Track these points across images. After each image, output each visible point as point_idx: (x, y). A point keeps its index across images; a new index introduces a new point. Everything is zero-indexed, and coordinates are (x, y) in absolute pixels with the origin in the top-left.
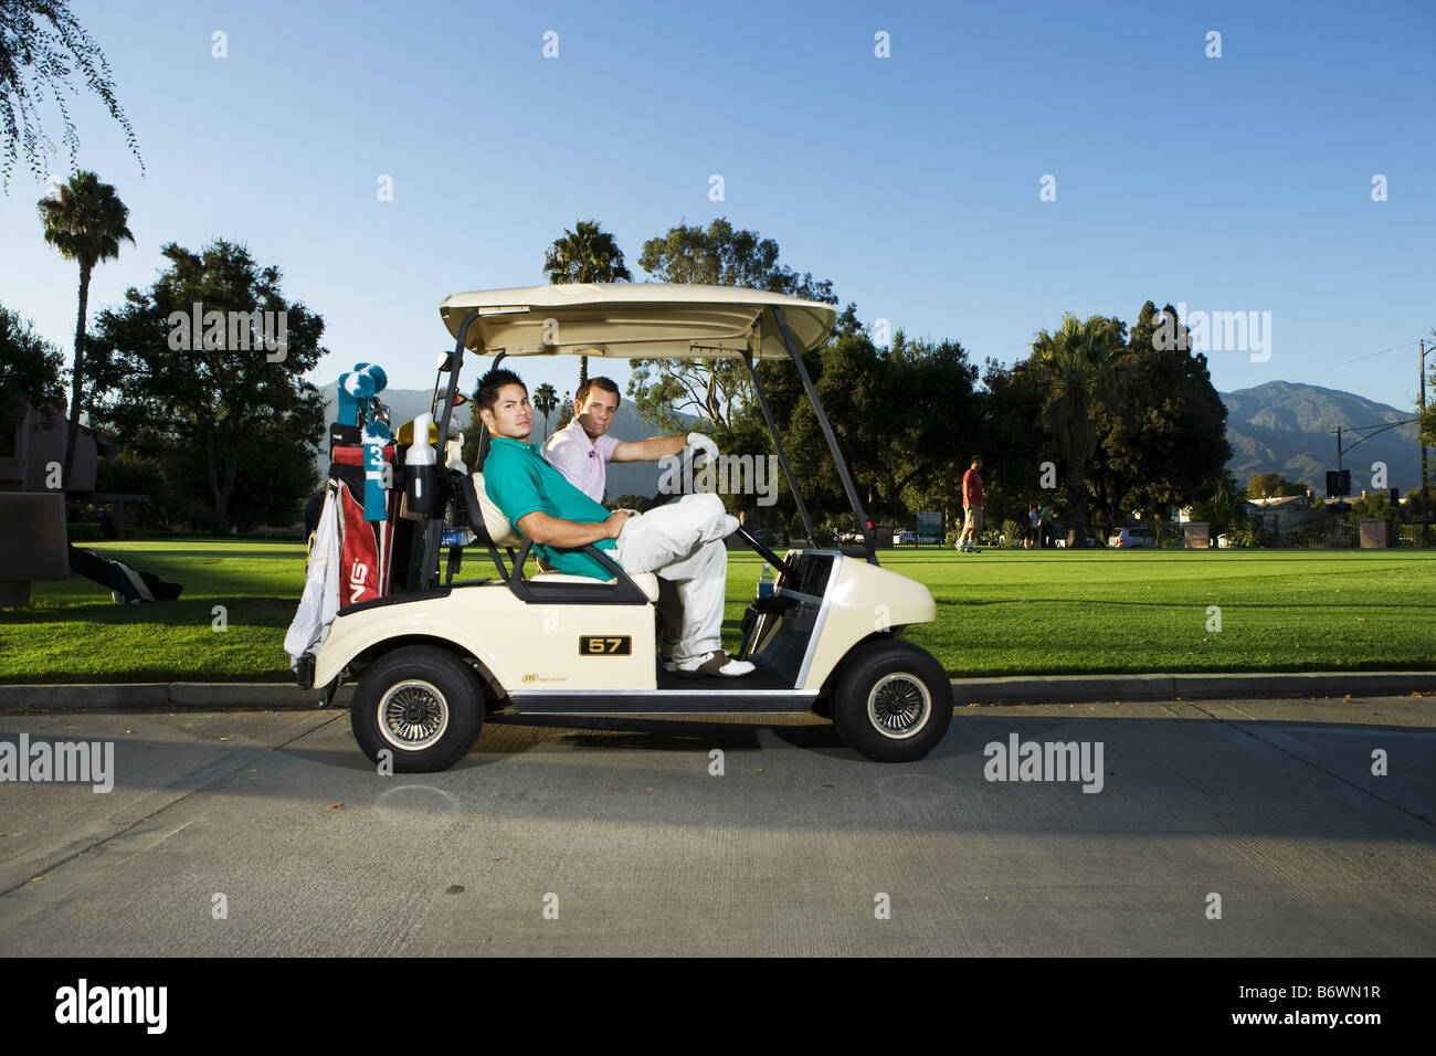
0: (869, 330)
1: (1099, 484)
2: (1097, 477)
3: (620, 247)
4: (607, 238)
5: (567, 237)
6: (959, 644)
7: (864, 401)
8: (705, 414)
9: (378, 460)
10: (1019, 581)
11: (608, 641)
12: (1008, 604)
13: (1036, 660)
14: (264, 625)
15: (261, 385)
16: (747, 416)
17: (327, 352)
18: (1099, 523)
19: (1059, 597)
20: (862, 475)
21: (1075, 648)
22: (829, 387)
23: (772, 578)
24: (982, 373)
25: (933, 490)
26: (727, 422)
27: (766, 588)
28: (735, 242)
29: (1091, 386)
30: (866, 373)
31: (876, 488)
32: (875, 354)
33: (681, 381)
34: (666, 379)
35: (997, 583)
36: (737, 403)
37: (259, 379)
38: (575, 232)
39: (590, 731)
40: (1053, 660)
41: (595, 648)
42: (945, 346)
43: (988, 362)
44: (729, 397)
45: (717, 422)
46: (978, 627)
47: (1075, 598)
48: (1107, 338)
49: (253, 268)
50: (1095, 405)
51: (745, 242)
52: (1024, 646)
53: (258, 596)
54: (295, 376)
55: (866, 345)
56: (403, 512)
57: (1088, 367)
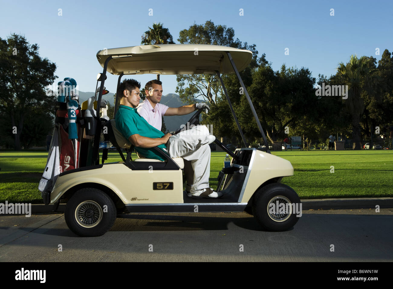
0: (271, 64)
1: (366, 124)
2: (365, 121)
3: (171, 34)
4: (166, 30)
5: (150, 30)
6: (305, 186)
7: (269, 93)
8: (207, 99)
9: (73, 115)
10: (331, 162)
11: (164, 184)
12: (326, 171)
13: (337, 192)
14: (32, 182)
15: (32, 91)
16: (223, 100)
17: (58, 77)
18: (366, 140)
19: (348, 168)
20: (269, 122)
21: (352, 187)
22: (255, 87)
23: (230, 160)
24: (317, 81)
25: (298, 128)
26: (215, 102)
27: (227, 164)
28: (216, 31)
29: (362, 84)
30: (270, 82)
31: (275, 127)
32: (273, 74)
33: (197, 87)
34: (191, 86)
35: (322, 163)
36: (219, 95)
37: (31, 89)
38: (153, 28)
39: (159, 221)
40: (344, 193)
41: (159, 187)
42: (302, 70)
43: (320, 76)
44: (216, 92)
45: (211, 102)
46: (314, 180)
47: (354, 168)
48: (368, 65)
49: (28, 45)
50: (363, 92)
51: (220, 30)
52: (332, 187)
53: (31, 172)
54: (45, 87)
55: (270, 70)
56: (85, 136)
57: (360, 77)
